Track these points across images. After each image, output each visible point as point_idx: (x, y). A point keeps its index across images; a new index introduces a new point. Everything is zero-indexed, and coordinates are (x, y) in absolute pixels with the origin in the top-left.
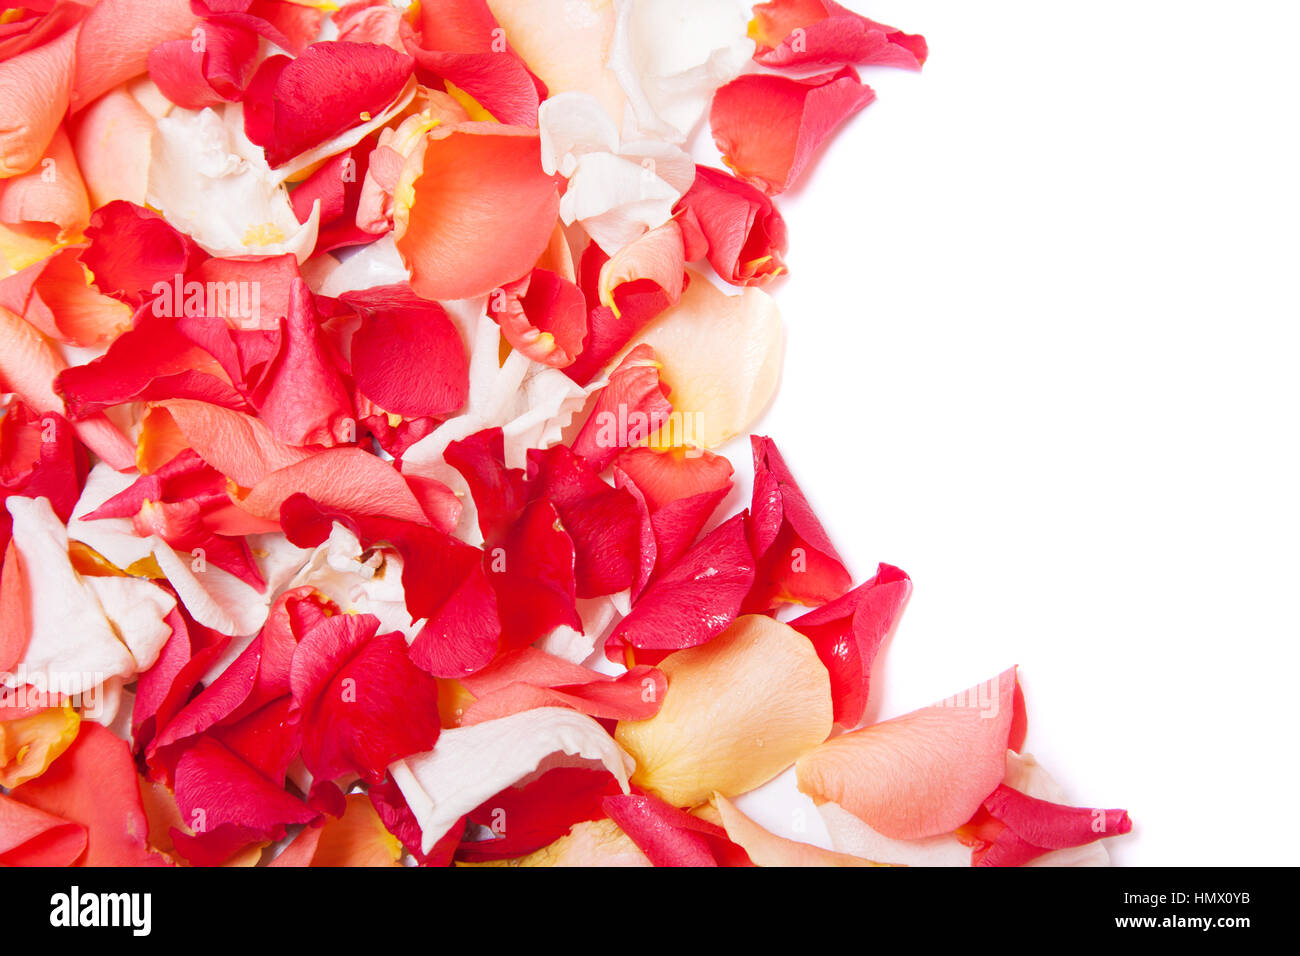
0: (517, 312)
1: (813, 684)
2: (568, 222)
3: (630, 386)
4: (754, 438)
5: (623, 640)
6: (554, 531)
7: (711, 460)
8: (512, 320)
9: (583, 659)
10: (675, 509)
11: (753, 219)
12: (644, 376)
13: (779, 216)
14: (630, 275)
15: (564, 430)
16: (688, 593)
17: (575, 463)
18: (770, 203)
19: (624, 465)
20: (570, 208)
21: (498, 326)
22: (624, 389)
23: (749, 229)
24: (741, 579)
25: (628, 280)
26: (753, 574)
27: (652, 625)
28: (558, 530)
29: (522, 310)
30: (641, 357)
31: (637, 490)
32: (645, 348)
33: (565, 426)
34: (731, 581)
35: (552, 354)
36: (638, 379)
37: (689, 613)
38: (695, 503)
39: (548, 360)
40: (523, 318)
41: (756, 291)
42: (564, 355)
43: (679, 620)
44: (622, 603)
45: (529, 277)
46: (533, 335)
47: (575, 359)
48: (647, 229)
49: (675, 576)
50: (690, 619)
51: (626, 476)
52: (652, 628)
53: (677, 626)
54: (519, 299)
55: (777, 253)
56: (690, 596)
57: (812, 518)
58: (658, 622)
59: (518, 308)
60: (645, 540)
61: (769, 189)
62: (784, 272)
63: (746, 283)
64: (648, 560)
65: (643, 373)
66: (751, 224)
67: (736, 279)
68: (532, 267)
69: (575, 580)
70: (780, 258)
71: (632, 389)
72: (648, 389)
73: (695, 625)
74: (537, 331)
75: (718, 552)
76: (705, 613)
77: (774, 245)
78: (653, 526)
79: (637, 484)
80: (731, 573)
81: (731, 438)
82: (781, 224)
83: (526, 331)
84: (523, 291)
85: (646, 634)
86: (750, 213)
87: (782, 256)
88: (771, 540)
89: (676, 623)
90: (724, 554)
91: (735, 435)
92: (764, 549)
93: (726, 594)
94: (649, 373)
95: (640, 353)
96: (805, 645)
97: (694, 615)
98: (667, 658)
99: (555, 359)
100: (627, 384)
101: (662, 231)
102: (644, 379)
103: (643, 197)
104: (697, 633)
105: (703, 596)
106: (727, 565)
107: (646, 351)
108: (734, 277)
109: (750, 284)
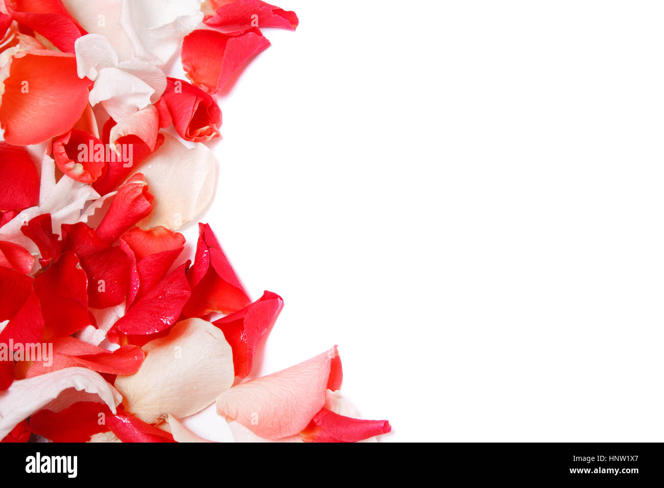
0: (62, 152)
1: (223, 355)
2: (93, 105)
3: (127, 194)
4: (200, 224)
5: (117, 330)
6: (77, 269)
7: (174, 235)
8: (59, 156)
9: (99, 343)
10: (150, 260)
11: (197, 105)
12: (135, 188)
13: (217, 106)
14: (124, 133)
15: (89, 217)
16: (154, 305)
17: (90, 232)
18: (211, 99)
19: (127, 238)
20: (94, 97)
21: (53, 160)
22: (124, 195)
23: (195, 111)
24: (183, 298)
25: (123, 135)
26: (190, 294)
27: (133, 322)
28: (78, 269)
29: (64, 151)
30: (136, 179)
31: (131, 250)
32: (140, 174)
33: (90, 215)
34: (178, 298)
35: (82, 175)
36: (132, 190)
37: (153, 315)
38: (161, 256)
39: (82, 179)
40: (65, 155)
41: (200, 144)
42: (90, 176)
43: (148, 319)
44: (120, 311)
45: (70, 133)
46: (71, 165)
47: (96, 179)
48: (138, 110)
49: (150, 296)
50: (154, 319)
51: (125, 243)
52: (133, 324)
53: (147, 322)
54: (63, 145)
55: (215, 125)
56: (155, 306)
57: (227, 266)
58: (136, 320)
59: (62, 150)
60: (134, 277)
61: (210, 91)
62: (218, 136)
63: (193, 140)
64: (135, 288)
65: (135, 186)
66: (196, 108)
67: (188, 138)
68: (71, 128)
69: (87, 296)
70: (216, 128)
71: (128, 195)
72: (136, 195)
73: (156, 322)
74: (74, 162)
75: (172, 283)
76: (163, 315)
77: (213, 121)
78: (138, 270)
79: (131, 247)
80: (177, 294)
81: (186, 224)
82: (219, 111)
83: (67, 162)
84: (66, 142)
85: (129, 327)
86: (195, 102)
87: (218, 127)
88: (202, 276)
89: (147, 320)
90: (175, 284)
91: (189, 222)
92: (198, 282)
93: (174, 305)
94: (137, 187)
95: (136, 177)
96: (219, 333)
97: (156, 317)
98: (148, 344)
99: (85, 179)
100: (126, 193)
101: (145, 110)
102: (134, 190)
103: (133, 91)
104: (157, 326)
105: (162, 306)
106: (176, 290)
107: (140, 177)
108: (186, 136)
109: (196, 141)
